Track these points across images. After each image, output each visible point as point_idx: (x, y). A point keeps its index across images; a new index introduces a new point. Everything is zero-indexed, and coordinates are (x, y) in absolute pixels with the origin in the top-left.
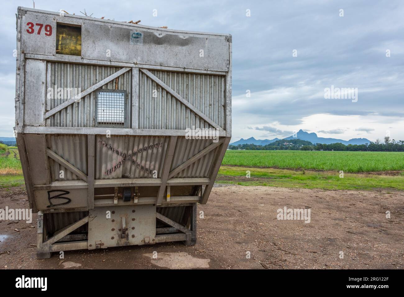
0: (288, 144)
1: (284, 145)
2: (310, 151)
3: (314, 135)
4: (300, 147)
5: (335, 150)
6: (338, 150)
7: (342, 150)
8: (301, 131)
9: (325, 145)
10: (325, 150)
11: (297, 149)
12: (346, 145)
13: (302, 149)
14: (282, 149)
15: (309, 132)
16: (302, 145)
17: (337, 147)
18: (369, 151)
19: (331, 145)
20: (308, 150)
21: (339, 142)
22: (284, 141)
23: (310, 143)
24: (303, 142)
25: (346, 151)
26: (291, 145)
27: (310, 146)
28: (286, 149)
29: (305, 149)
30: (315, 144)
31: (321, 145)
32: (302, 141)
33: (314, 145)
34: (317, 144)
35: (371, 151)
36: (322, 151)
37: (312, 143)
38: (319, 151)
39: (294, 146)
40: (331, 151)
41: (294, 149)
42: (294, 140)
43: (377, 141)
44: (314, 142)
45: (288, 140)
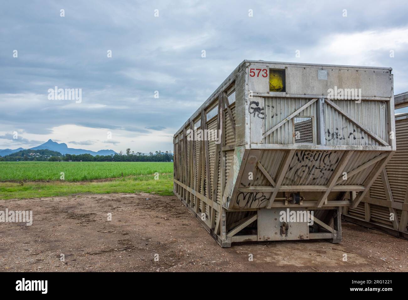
0: (34, 155)
1: (29, 156)
2: (58, 162)
3: (64, 145)
4: (48, 158)
5: (83, 161)
6: (86, 161)
7: (90, 161)
8: (50, 141)
9: (74, 156)
10: (74, 160)
11: (45, 160)
12: (94, 156)
13: (50, 160)
14: (27, 160)
15: (59, 143)
16: (51, 156)
17: (86, 158)
18: (113, 161)
19: (80, 155)
20: (57, 160)
21: (88, 153)
22: (29, 151)
23: (59, 153)
24: (52, 153)
25: (94, 161)
26: (38, 155)
27: (60, 157)
28: (32, 159)
29: (53, 160)
30: (65, 154)
31: (70, 155)
32: (51, 151)
33: (63, 156)
34: (67, 155)
35: (115, 161)
36: (71, 163)
37: (61, 154)
38: (68, 162)
39: (41, 157)
40: (80, 161)
41: (41, 160)
42: (41, 150)
43: (121, 152)
44: (63, 153)
45: (34, 150)
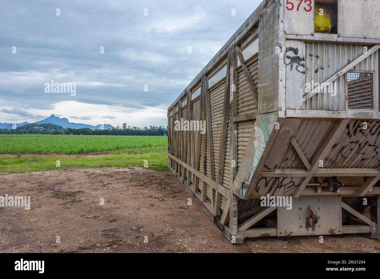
0: (38, 128)
1: (34, 129)
2: (60, 135)
3: (65, 120)
4: (51, 131)
5: (83, 134)
6: (86, 134)
7: (90, 134)
8: (53, 115)
9: (74, 130)
10: (74, 134)
11: (48, 133)
12: (93, 129)
13: (52, 134)
14: (31, 133)
15: (61, 117)
16: (53, 130)
17: (86, 131)
18: (111, 135)
19: (80, 129)
20: (59, 134)
21: (87, 127)
22: (34, 125)
23: (61, 127)
24: (54, 127)
25: (93, 135)
26: (41, 129)
27: (61, 130)
28: (36, 133)
29: (56, 133)
30: (66, 128)
31: (71, 129)
32: (53, 125)
33: (65, 129)
34: (68, 129)
35: (113, 135)
36: (72, 135)
37: (63, 128)
38: (69, 136)
39: (45, 130)
40: (80, 135)
41: (45, 134)
42: (44, 124)
43: (118, 127)
44: (65, 127)
45: (38, 124)
